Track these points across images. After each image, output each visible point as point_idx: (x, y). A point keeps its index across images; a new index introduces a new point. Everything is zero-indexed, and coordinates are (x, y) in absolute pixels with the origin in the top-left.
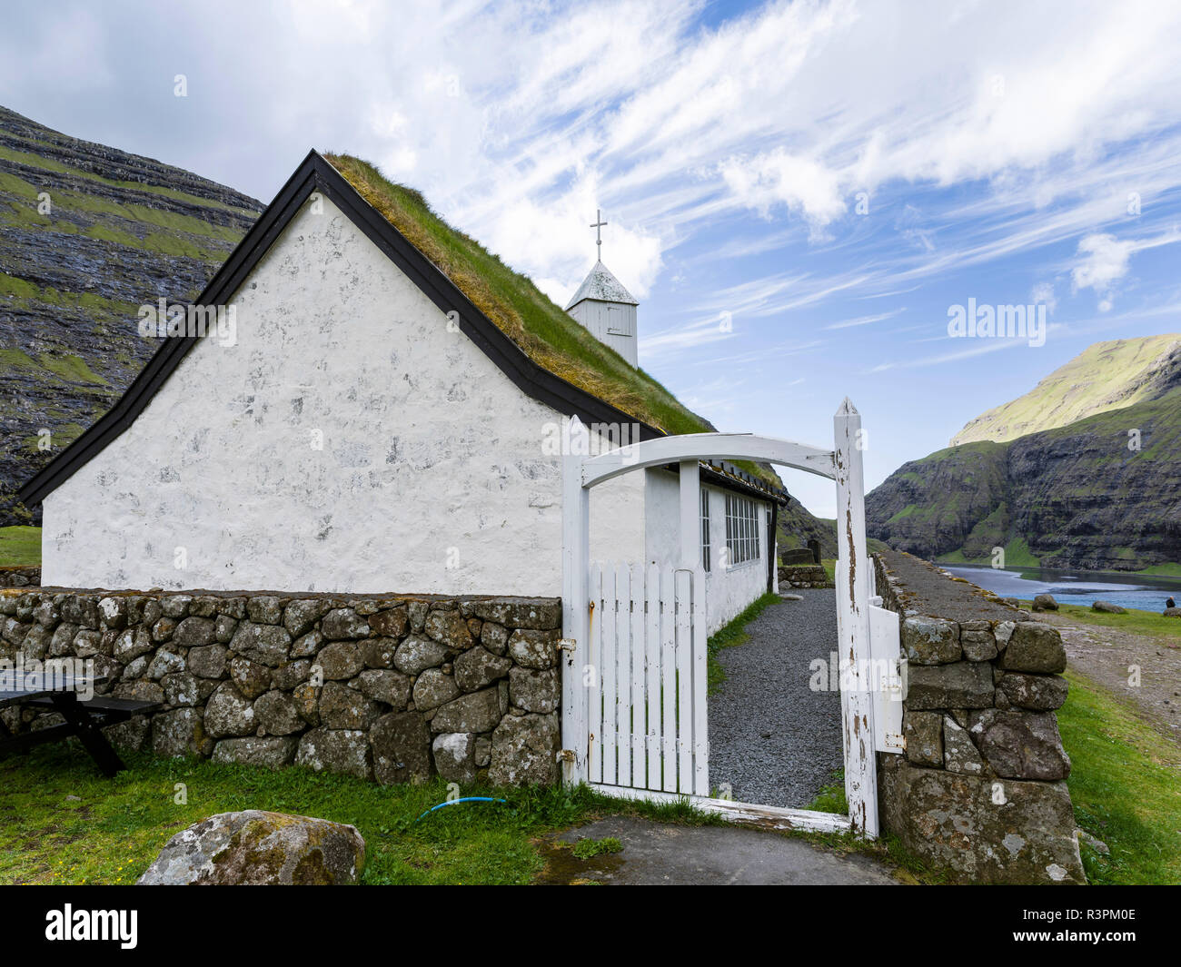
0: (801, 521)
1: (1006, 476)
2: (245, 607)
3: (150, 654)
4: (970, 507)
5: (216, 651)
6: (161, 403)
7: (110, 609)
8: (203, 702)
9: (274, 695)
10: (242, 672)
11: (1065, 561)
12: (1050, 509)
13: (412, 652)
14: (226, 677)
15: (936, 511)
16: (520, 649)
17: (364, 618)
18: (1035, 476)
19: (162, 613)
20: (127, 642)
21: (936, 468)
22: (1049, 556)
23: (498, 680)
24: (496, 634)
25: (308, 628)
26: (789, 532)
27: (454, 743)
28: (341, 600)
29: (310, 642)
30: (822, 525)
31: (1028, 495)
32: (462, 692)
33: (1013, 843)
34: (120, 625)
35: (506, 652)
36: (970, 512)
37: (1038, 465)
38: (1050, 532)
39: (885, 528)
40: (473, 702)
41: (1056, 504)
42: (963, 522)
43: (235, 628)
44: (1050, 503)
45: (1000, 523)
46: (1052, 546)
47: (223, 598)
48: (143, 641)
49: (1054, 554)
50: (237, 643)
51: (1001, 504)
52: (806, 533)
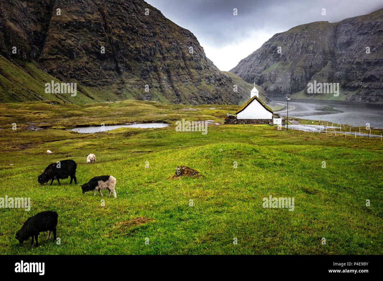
0: (214, 76)
1: (333, 45)
4: (311, 63)
6: (246, 109)
11: (359, 97)
12: (355, 66)
15: (292, 66)
18: (349, 46)
21: (293, 39)
22: (351, 94)
26: (208, 83)
30: (225, 77)
31: (344, 57)
36: (311, 67)
37: (351, 38)
38: (353, 80)
39: (261, 77)
41: (358, 63)
42: (306, 73)
44: (355, 62)
45: (328, 74)
46: (354, 88)
49: (354, 93)
51: (329, 62)
52: (217, 82)
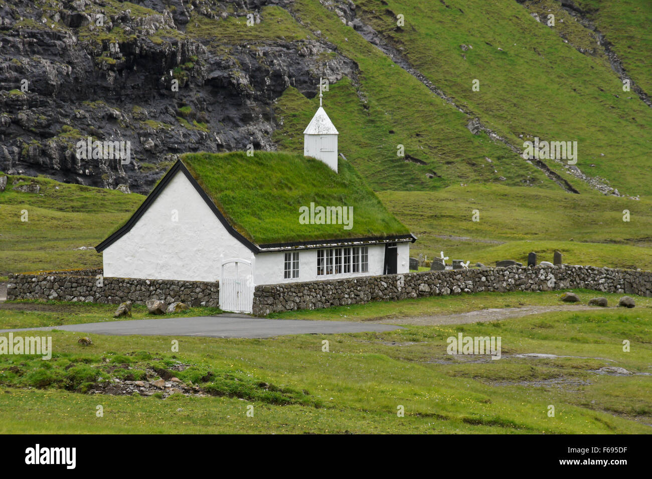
2: (172, 283)
3: (156, 290)
5: (168, 290)
6: (139, 224)
7: (148, 283)
8: (165, 299)
9: (177, 297)
10: (172, 293)
13: (198, 290)
14: (169, 294)
16: (212, 289)
17: (191, 285)
19: (157, 283)
20: (152, 288)
23: (209, 294)
24: (209, 287)
25: (182, 286)
27: (203, 303)
28: (187, 282)
29: (183, 288)
32: (205, 296)
33: (262, 311)
34: (150, 285)
35: (210, 290)
40: (206, 297)
43: (171, 286)
47: (168, 281)
48: (154, 288)
50: (171, 288)
